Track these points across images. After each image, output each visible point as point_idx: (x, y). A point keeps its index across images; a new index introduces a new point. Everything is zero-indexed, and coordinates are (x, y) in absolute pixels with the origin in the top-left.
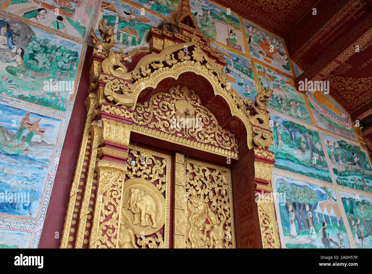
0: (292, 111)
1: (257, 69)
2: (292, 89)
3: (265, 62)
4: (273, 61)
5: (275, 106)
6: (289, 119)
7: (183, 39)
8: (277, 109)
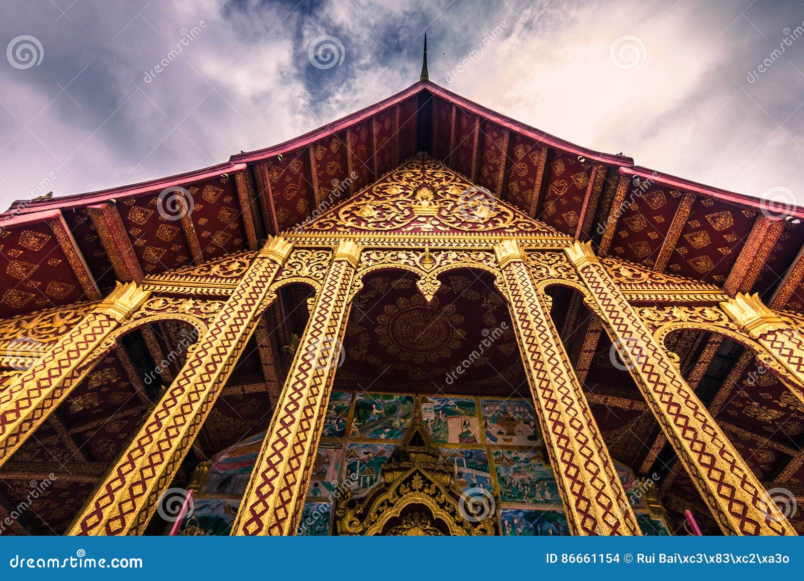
0: (538, 497)
1: (494, 457)
2: (540, 465)
3: (505, 443)
4: (514, 438)
5: (515, 498)
6: (534, 508)
7: (408, 466)
8: (518, 500)
